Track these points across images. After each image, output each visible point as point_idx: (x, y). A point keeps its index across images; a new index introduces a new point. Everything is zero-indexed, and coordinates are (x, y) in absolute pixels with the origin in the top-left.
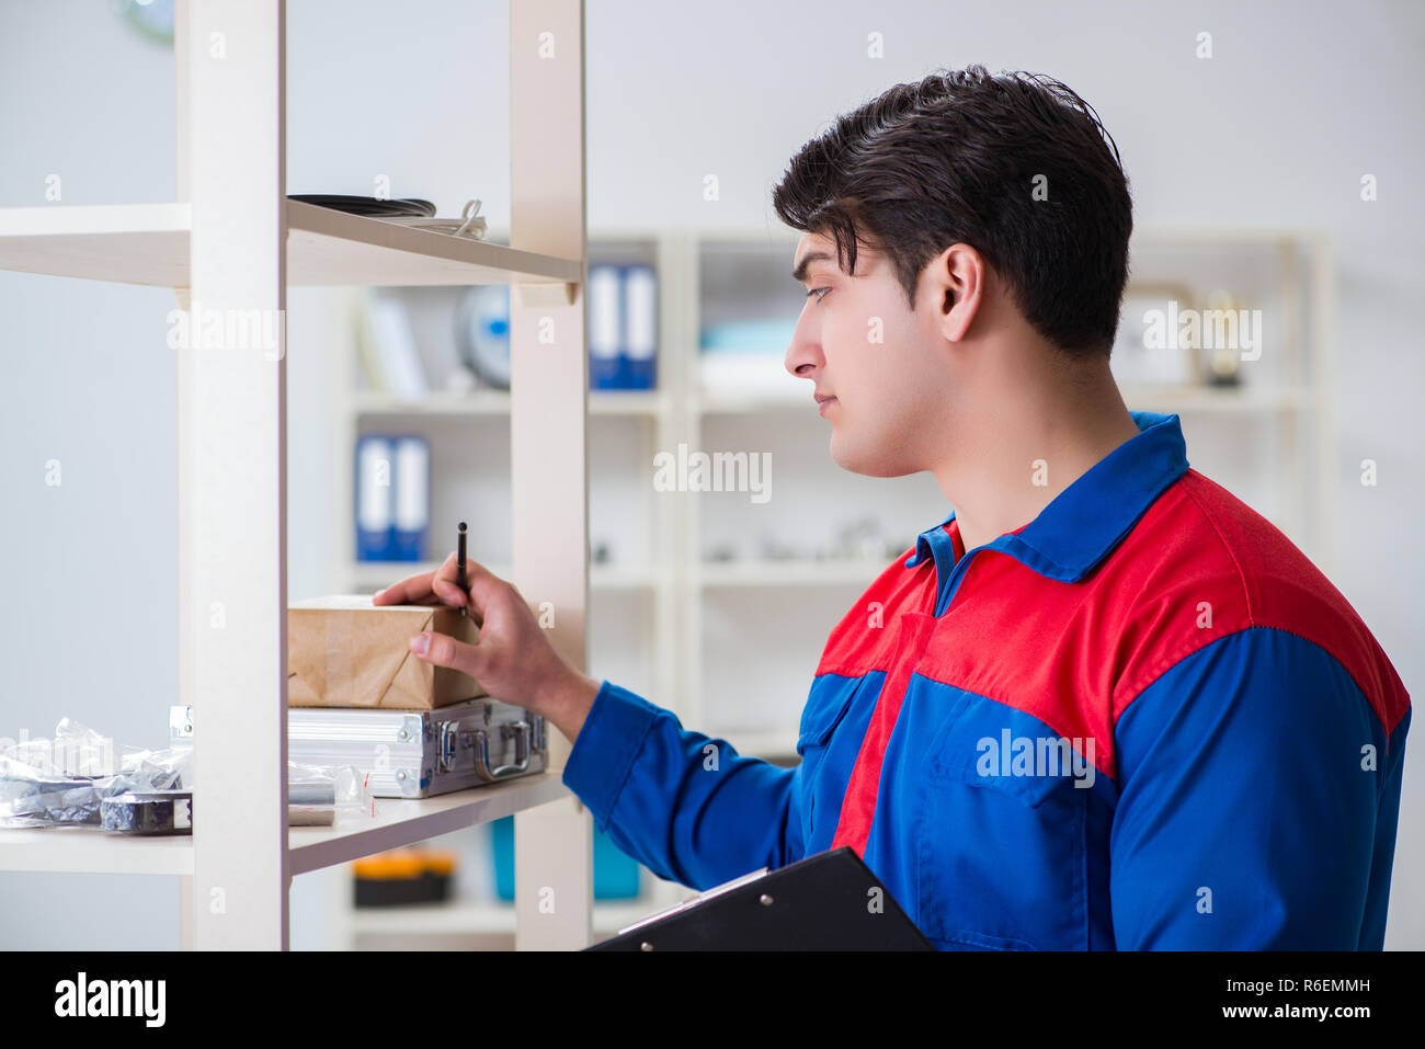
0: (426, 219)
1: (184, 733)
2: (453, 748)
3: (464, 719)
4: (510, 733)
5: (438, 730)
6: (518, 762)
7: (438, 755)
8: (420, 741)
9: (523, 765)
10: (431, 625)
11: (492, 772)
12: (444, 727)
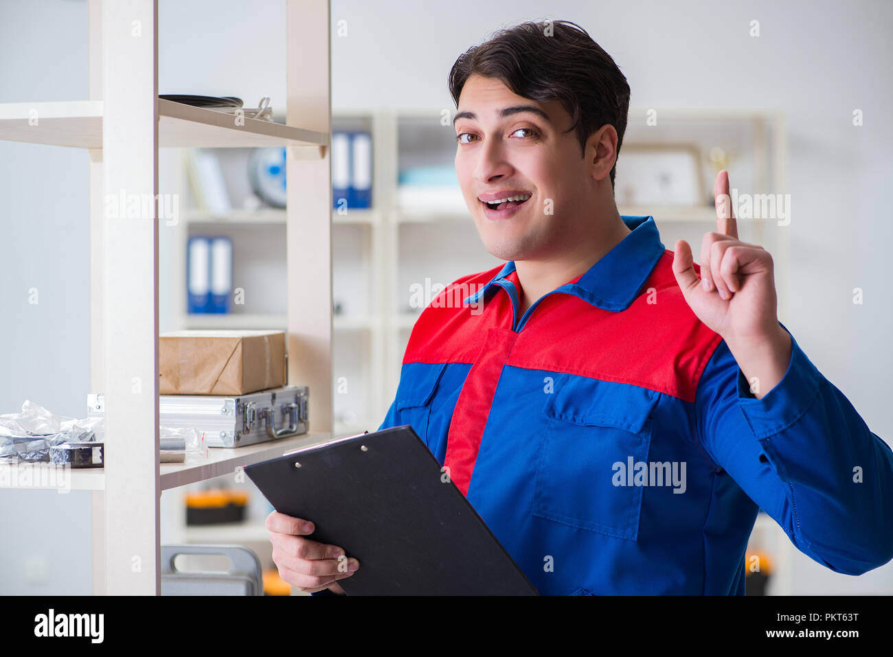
1: (96, 410)
2: (253, 419)
3: (259, 402)
4: (286, 410)
5: (245, 408)
6: (291, 427)
7: (245, 422)
8: (234, 414)
9: (294, 429)
10: (240, 345)
11: (276, 433)
12: (248, 406)
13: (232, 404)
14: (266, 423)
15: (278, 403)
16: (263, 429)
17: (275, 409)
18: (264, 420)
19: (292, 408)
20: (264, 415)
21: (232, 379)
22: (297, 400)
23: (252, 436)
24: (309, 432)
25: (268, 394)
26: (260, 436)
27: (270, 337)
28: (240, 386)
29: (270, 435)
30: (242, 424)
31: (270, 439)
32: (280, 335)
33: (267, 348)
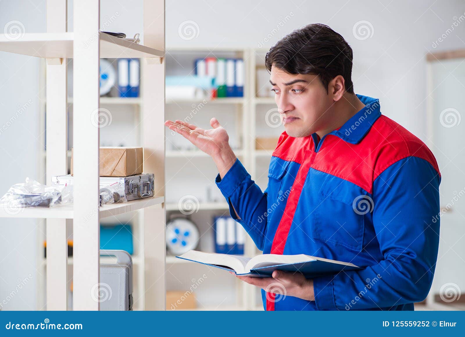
0: (123, 39)
1: (56, 184)
2: (132, 188)
3: (134, 180)
4: (146, 185)
5: (128, 183)
6: (147, 193)
7: (129, 189)
8: (124, 185)
9: (149, 194)
10: (125, 153)
11: (142, 195)
12: (130, 182)
13: (123, 181)
14: (138, 190)
15: (142, 182)
16: (136, 193)
17: (141, 184)
18: (136, 189)
19: (148, 184)
20: (137, 187)
21: (121, 168)
22: (150, 180)
23: (131, 196)
24: (154, 196)
25: (138, 176)
26: (134, 196)
27: (137, 149)
28: (125, 172)
29: (139, 196)
30: (127, 190)
31: (139, 198)
32: (141, 148)
33: (136, 154)
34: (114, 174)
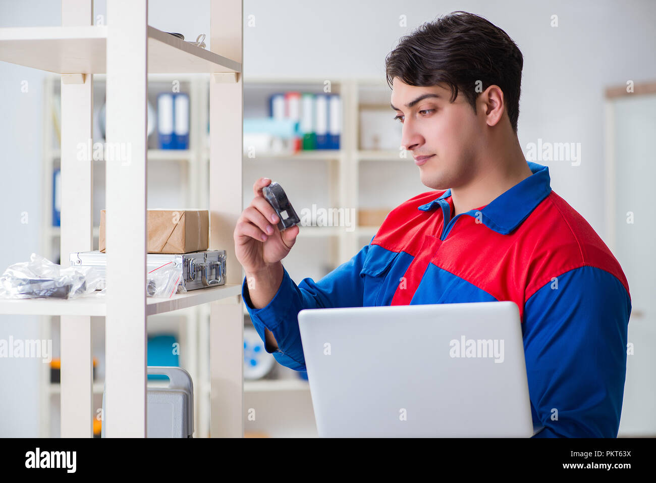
2: (194, 271)
3: (197, 259)
4: (214, 267)
5: (188, 262)
6: (216, 279)
7: (188, 273)
8: (182, 267)
9: (219, 280)
10: (184, 217)
11: (209, 282)
12: (191, 261)
13: (180, 260)
14: (202, 275)
15: (208, 262)
16: (199, 279)
17: (206, 264)
18: (200, 272)
19: (217, 265)
20: (201, 269)
21: (177, 241)
22: (220, 259)
23: (192, 284)
24: (226, 284)
25: (202, 253)
26: (197, 284)
27: (200, 212)
28: (183, 247)
29: (205, 284)
30: (186, 274)
31: (203, 287)
32: (206, 211)
33: (199, 220)
34: (165, 250)
